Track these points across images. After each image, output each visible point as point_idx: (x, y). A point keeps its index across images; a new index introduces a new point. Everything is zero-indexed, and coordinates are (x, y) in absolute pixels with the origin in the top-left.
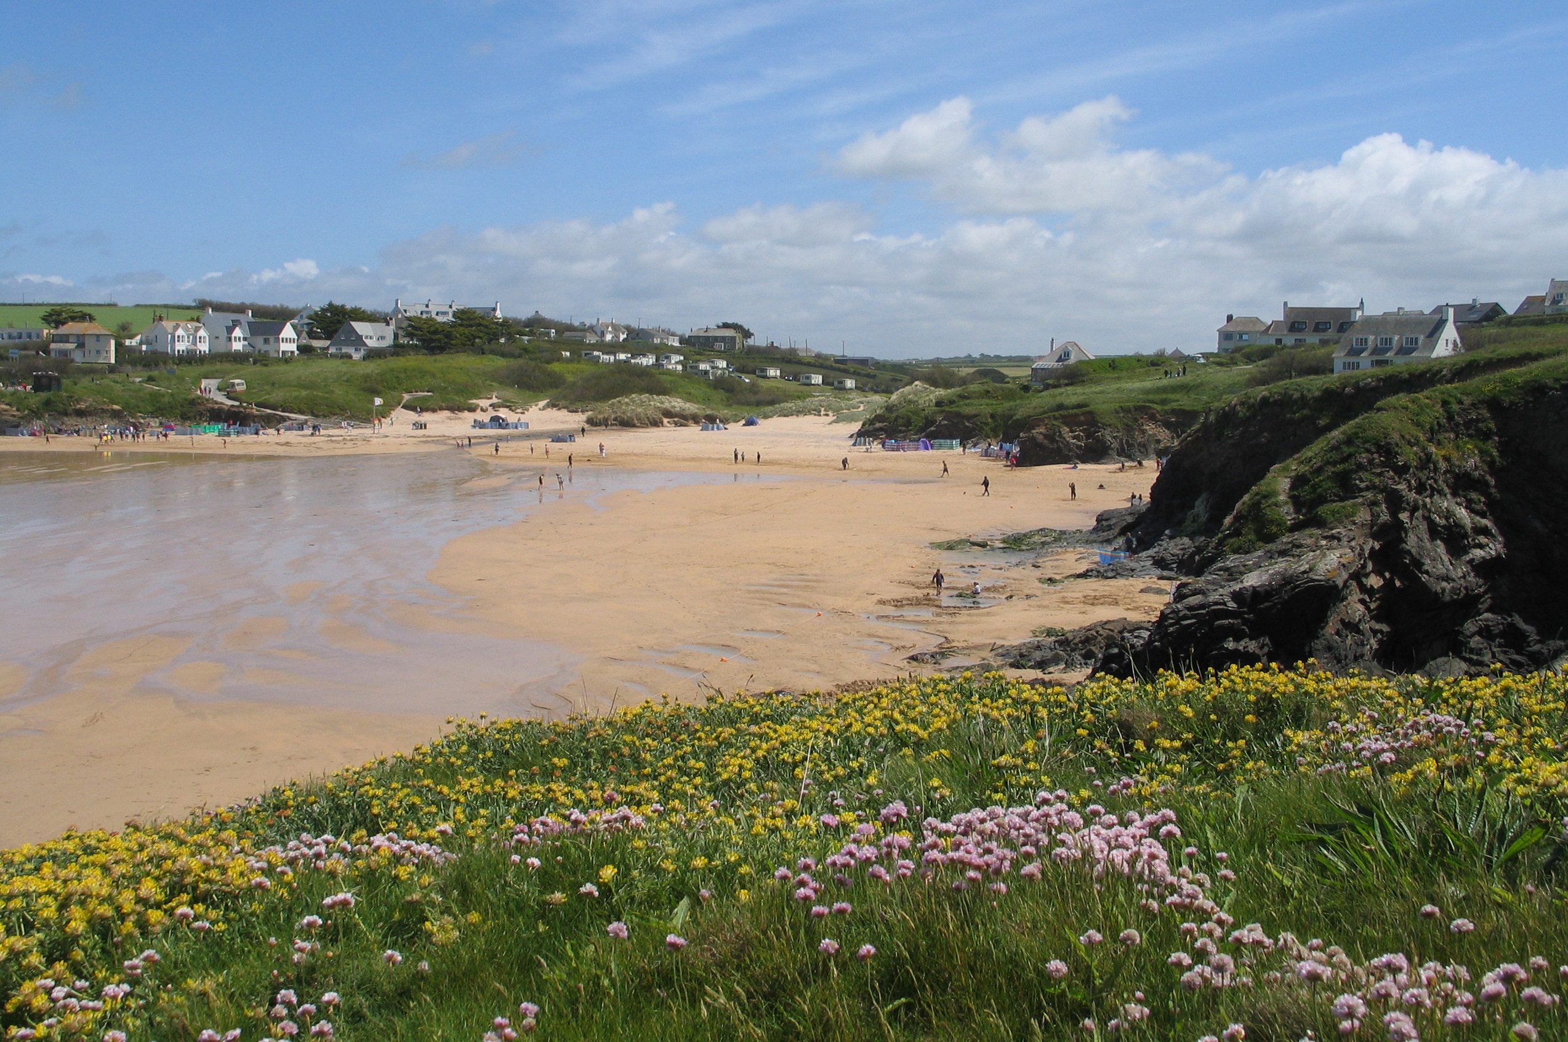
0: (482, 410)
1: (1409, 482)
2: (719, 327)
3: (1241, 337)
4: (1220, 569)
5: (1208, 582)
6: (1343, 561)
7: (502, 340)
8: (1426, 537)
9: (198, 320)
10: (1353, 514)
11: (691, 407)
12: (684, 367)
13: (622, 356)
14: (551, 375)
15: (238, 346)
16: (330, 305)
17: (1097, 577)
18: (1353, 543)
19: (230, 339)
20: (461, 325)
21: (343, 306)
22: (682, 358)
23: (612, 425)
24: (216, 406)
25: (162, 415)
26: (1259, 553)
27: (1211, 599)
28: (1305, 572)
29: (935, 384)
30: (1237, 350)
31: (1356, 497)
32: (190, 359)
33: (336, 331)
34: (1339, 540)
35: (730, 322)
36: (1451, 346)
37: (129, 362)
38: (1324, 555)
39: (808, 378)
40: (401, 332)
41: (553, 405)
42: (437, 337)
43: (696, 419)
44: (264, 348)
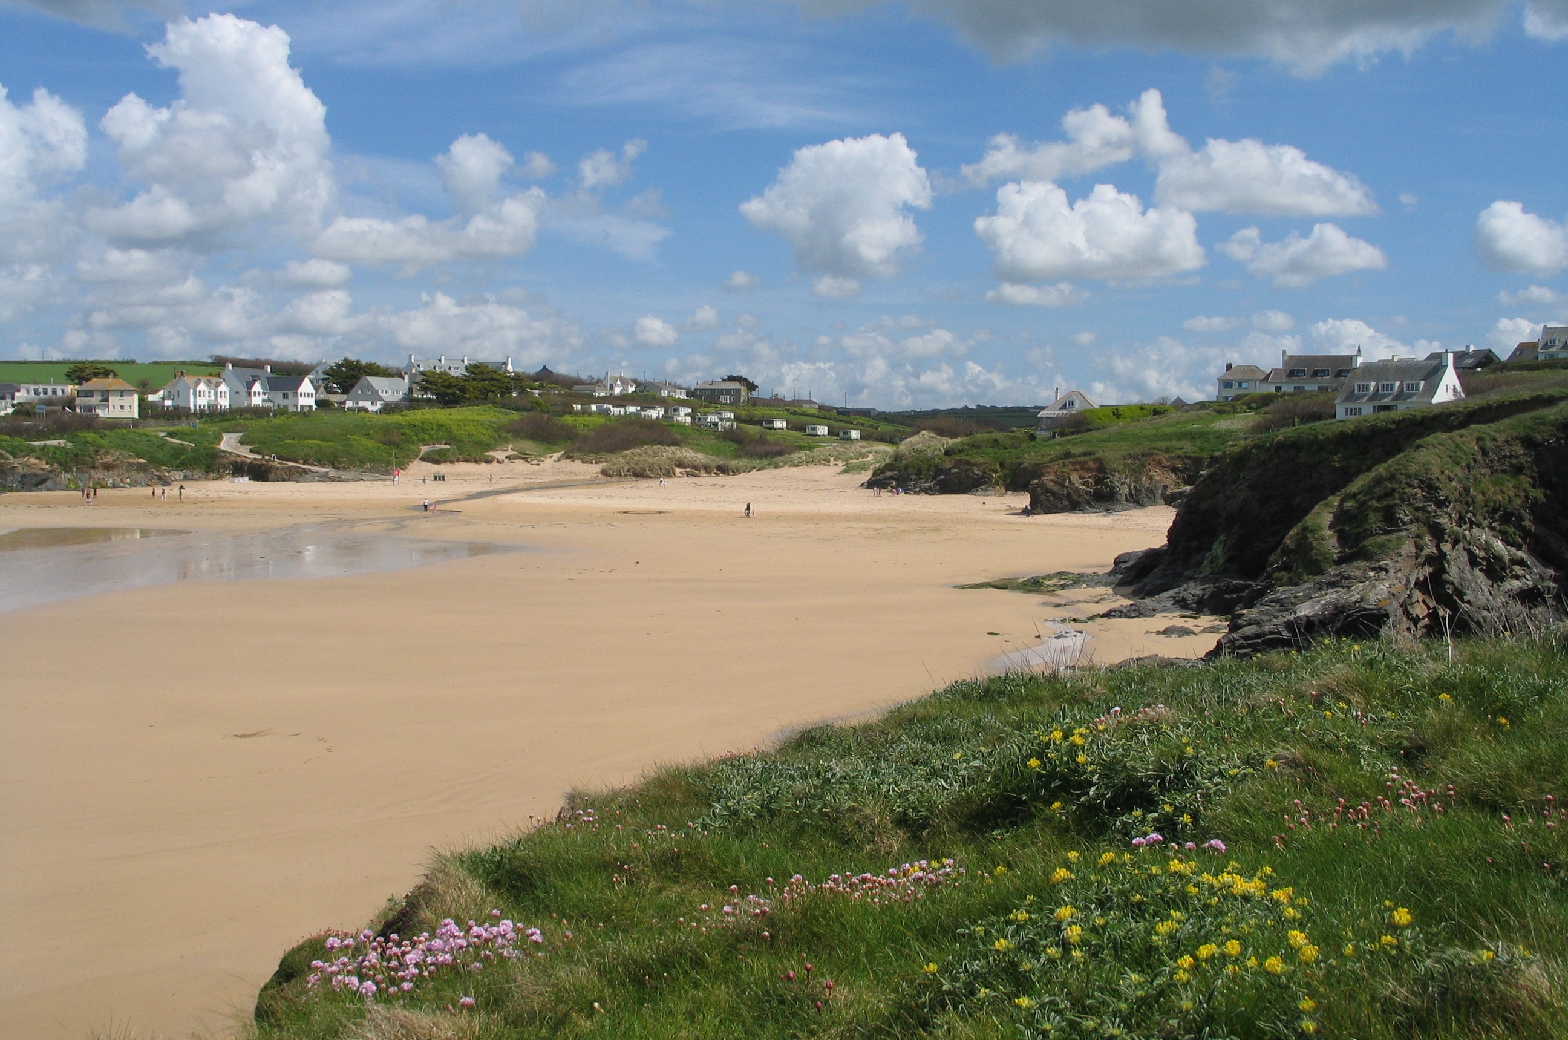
0: (498, 462)
1: (1450, 516)
2: (724, 380)
3: (1240, 385)
4: (1272, 601)
5: (1262, 613)
6: (1393, 591)
7: (514, 394)
8: (1467, 568)
9: (219, 376)
10: (1398, 547)
11: (701, 458)
12: (693, 419)
13: (632, 409)
14: (563, 427)
15: (257, 401)
16: (346, 360)
17: (1120, 617)
18: (1400, 574)
19: (250, 394)
20: (474, 379)
21: (357, 362)
22: (690, 410)
23: (626, 476)
24: (239, 460)
25: (187, 468)
26: (1308, 585)
27: (1266, 629)
28: (1357, 602)
29: (941, 432)
30: (1237, 398)
31: (1401, 530)
32: (212, 414)
33: (352, 386)
34: (1387, 571)
35: (735, 375)
36: (1451, 392)
37: (153, 417)
38: (1374, 587)
39: (814, 429)
40: (416, 387)
41: (568, 456)
42: (451, 391)
43: (707, 469)
44: (283, 402)
